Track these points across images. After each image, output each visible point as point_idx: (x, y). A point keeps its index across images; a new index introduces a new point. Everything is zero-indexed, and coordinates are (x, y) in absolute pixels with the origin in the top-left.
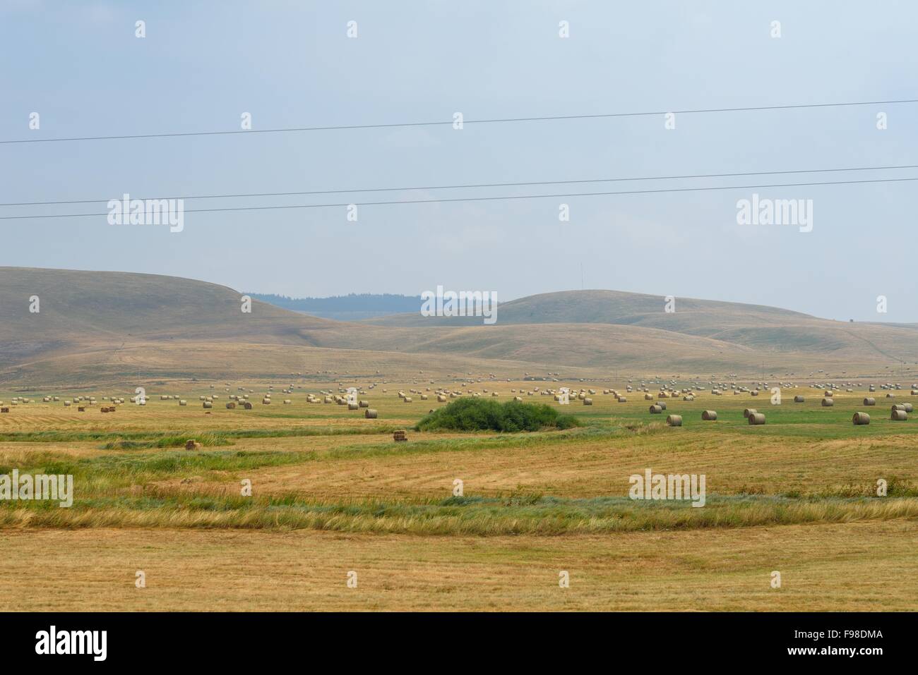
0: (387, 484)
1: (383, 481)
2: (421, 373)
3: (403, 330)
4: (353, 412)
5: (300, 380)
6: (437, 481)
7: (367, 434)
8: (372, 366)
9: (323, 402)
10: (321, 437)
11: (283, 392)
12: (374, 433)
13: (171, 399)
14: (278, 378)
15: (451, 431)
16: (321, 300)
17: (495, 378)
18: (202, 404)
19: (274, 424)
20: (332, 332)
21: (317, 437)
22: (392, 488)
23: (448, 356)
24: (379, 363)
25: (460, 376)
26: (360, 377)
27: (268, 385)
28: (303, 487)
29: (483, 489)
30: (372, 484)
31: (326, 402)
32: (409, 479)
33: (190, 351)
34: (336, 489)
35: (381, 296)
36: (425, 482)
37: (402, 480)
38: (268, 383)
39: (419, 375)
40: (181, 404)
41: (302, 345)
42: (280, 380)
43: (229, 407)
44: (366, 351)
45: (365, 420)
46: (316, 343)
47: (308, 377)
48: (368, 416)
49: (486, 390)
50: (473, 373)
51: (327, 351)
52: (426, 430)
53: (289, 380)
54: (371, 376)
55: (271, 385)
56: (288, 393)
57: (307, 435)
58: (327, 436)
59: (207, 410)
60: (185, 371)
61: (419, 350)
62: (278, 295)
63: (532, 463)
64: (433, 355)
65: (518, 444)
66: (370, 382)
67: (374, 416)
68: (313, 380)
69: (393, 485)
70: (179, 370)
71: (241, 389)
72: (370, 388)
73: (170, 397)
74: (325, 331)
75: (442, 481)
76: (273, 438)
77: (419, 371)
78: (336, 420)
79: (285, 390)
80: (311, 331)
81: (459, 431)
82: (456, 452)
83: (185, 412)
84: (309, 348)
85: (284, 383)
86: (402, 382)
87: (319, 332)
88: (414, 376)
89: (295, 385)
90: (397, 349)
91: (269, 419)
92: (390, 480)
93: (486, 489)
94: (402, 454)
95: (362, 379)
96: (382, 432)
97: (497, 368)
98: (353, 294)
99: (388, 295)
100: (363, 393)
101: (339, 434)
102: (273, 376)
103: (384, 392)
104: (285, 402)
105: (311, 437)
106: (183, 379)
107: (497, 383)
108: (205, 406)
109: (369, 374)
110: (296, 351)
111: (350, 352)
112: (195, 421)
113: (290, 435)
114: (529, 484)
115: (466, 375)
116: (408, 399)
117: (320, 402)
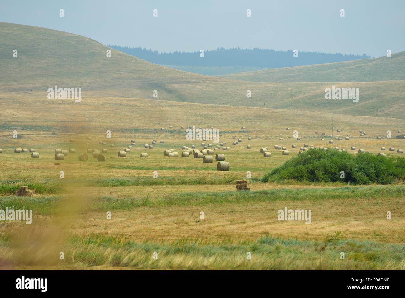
0: (210, 228)
1: (207, 225)
2: (287, 129)
3: (271, 85)
4: (207, 165)
5: (162, 136)
6: (262, 226)
7: (212, 184)
8: (237, 122)
9: (180, 156)
10: (164, 186)
11: (146, 147)
12: (220, 183)
13: (27, 152)
14: (141, 132)
15: (299, 182)
16: (189, 54)
17: (366, 136)
18: (54, 157)
19: (120, 175)
20: (198, 86)
21: (161, 186)
22: (214, 232)
23: (317, 112)
24: (245, 118)
25: (328, 132)
26: (225, 132)
27: (130, 140)
28: (125, 230)
29: (307, 234)
30: (195, 227)
31: (183, 155)
32: (234, 224)
33: (50, 104)
34: (156, 233)
35: (251, 50)
36: (250, 227)
37: (227, 225)
38: (130, 138)
39: (286, 131)
40: (33, 156)
41: (168, 99)
42: (141, 134)
43: (81, 159)
44: (232, 106)
45: (216, 172)
46: (181, 97)
47: (172, 132)
48: (220, 168)
49: (354, 148)
50: (342, 130)
51: (191, 106)
52: (274, 181)
53: (152, 135)
54: (236, 132)
55: (133, 140)
56: (150, 147)
57: (151, 185)
58: (171, 186)
59: (57, 162)
60: (44, 124)
61: (287, 106)
62: (145, 49)
63: (371, 213)
64: (302, 112)
65: (364, 196)
66: (234, 138)
67: (226, 169)
68: (176, 136)
69: (216, 229)
70: (38, 124)
71: (103, 144)
72: (234, 144)
73: (25, 150)
74: (190, 85)
75: (269, 226)
76: (116, 187)
77: (286, 127)
78: (186, 171)
79: (147, 145)
80: (176, 86)
81: (308, 182)
82: (296, 201)
83: (35, 163)
84: (174, 102)
85: (147, 138)
86: (268, 138)
87: (184, 86)
88: (281, 132)
89: (158, 141)
90: (264, 104)
91: (118, 170)
92: (214, 225)
93: (311, 235)
94: (238, 202)
95: (227, 135)
96: (228, 182)
97: (367, 125)
98: (223, 49)
99: (258, 49)
100: (226, 149)
101: (183, 184)
102: (136, 131)
103: (248, 148)
104: (141, 156)
105: (154, 186)
106: (42, 132)
107: (366, 141)
108: (57, 158)
109: (234, 129)
110: (160, 106)
111: (215, 107)
112: (42, 172)
113: (133, 184)
114: (358, 231)
115: (335, 132)
116: (267, 153)
117: (177, 156)
